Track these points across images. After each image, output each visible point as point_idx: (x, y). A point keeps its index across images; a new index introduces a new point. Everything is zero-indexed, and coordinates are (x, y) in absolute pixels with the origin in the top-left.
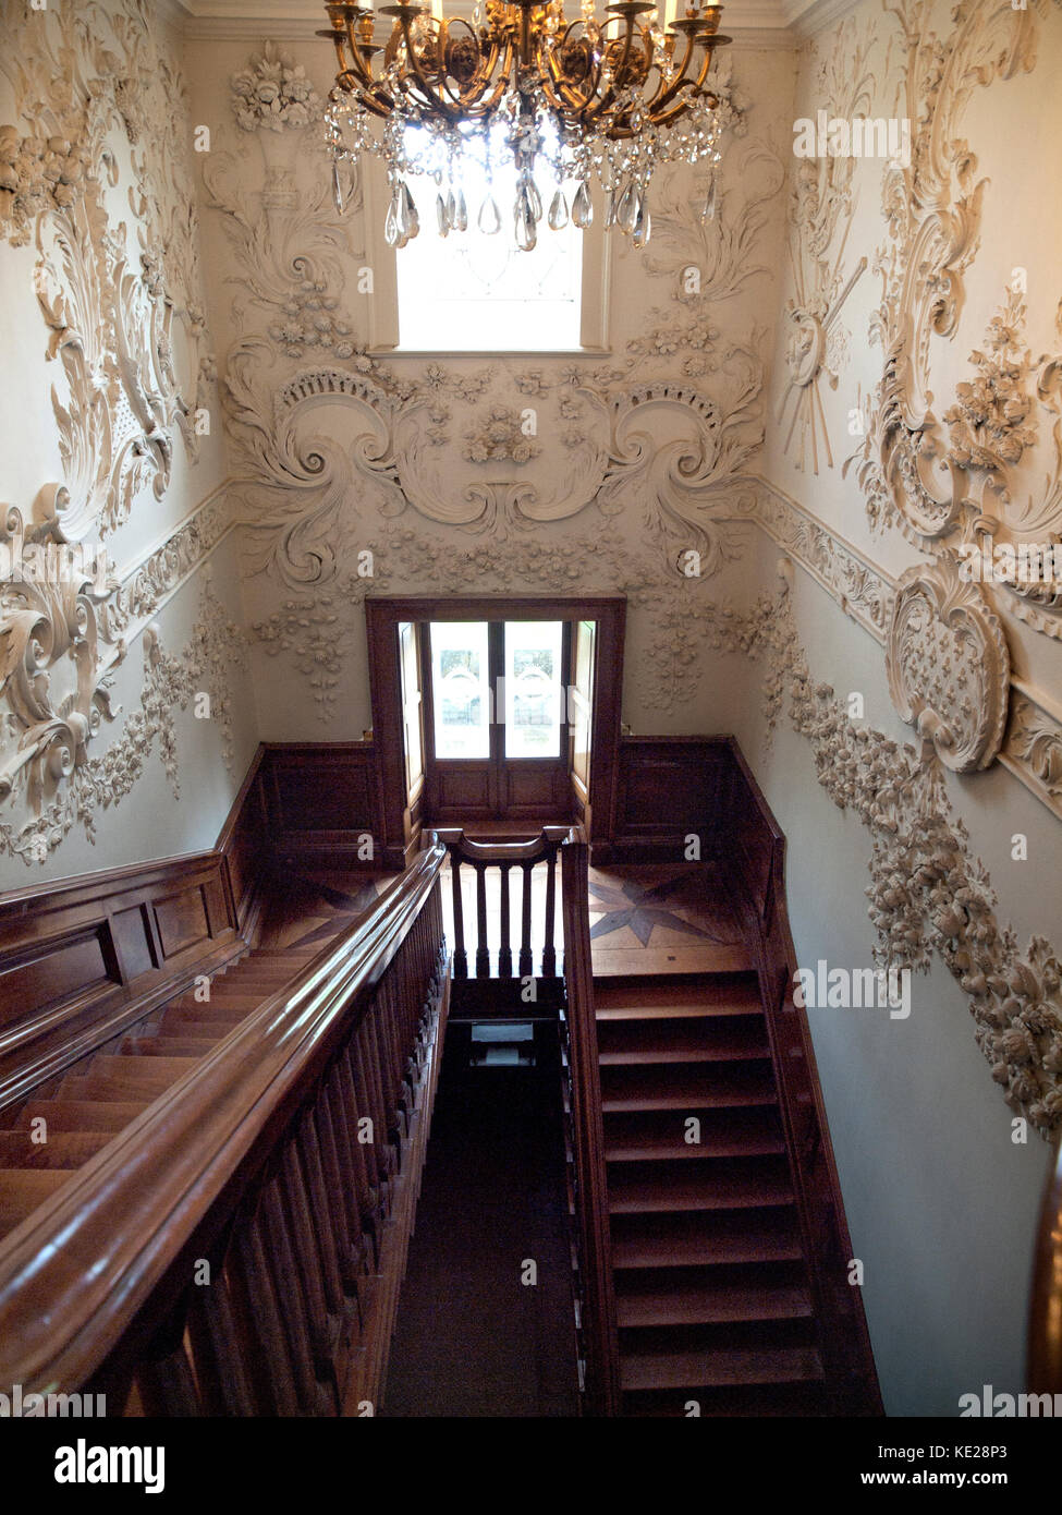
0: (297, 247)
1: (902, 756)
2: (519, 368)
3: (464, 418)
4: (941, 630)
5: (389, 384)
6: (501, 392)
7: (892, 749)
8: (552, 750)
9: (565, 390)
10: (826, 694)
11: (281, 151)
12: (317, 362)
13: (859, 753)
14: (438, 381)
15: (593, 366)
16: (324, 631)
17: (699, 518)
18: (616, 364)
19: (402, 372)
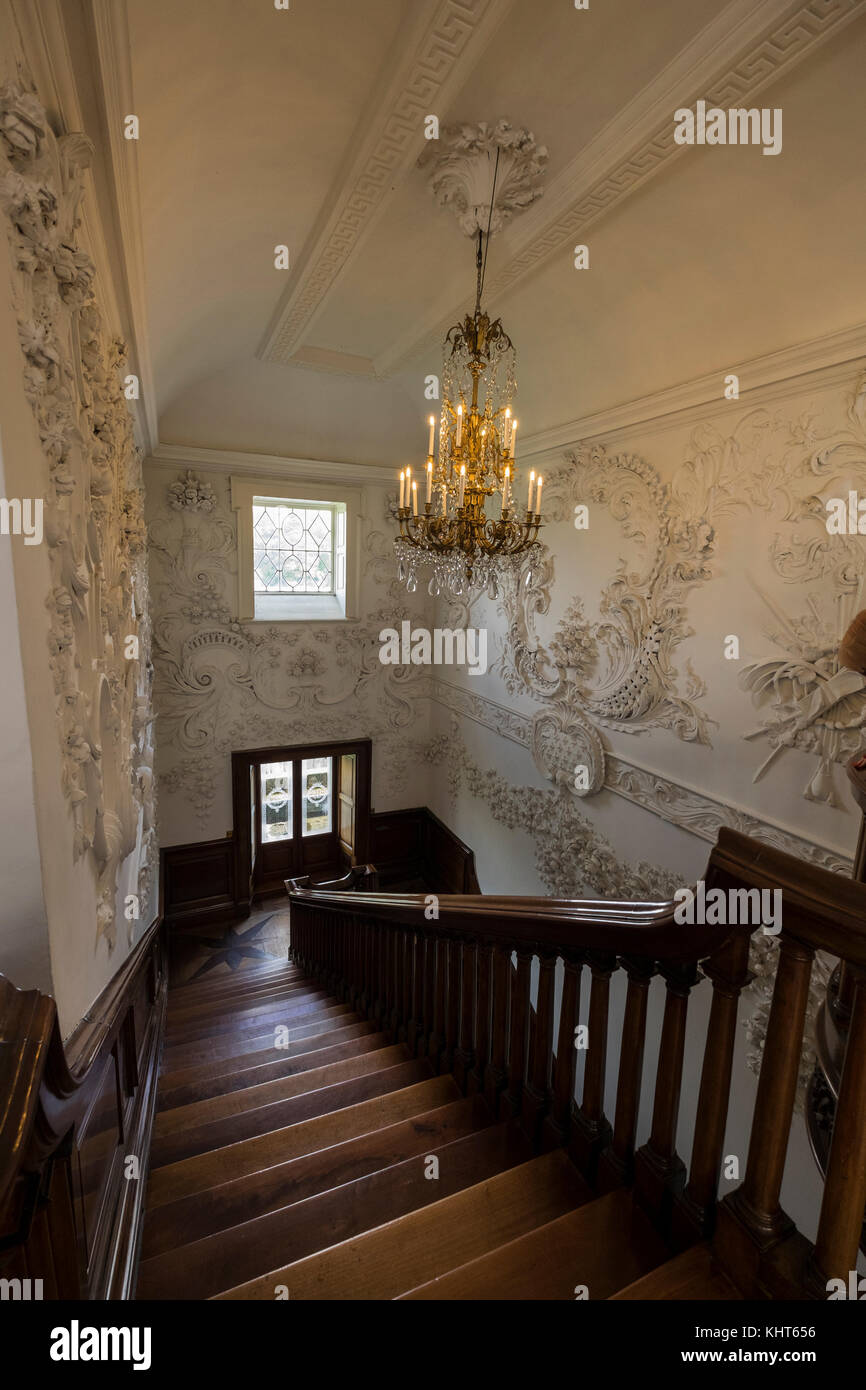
0: (200, 567)
1: (547, 796)
2: (316, 628)
3: (288, 654)
4: (562, 736)
5: (249, 637)
6: (307, 640)
7: (540, 794)
8: (328, 829)
9: (338, 638)
10: (491, 775)
11: (194, 521)
12: (208, 627)
13: (517, 799)
14: (273, 635)
15: (351, 626)
16: (205, 775)
17: (405, 698)
18: (362, 625)
19: (256, 632)
